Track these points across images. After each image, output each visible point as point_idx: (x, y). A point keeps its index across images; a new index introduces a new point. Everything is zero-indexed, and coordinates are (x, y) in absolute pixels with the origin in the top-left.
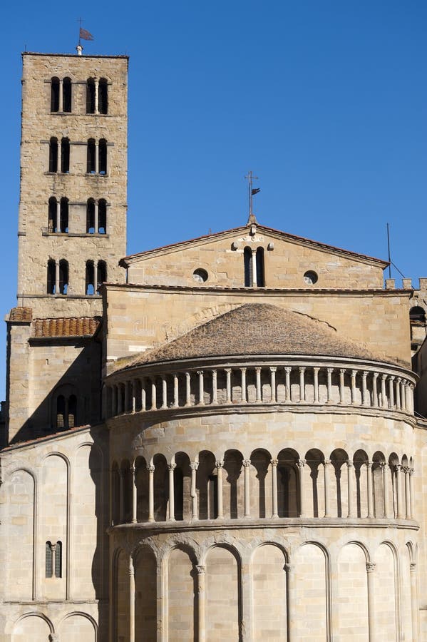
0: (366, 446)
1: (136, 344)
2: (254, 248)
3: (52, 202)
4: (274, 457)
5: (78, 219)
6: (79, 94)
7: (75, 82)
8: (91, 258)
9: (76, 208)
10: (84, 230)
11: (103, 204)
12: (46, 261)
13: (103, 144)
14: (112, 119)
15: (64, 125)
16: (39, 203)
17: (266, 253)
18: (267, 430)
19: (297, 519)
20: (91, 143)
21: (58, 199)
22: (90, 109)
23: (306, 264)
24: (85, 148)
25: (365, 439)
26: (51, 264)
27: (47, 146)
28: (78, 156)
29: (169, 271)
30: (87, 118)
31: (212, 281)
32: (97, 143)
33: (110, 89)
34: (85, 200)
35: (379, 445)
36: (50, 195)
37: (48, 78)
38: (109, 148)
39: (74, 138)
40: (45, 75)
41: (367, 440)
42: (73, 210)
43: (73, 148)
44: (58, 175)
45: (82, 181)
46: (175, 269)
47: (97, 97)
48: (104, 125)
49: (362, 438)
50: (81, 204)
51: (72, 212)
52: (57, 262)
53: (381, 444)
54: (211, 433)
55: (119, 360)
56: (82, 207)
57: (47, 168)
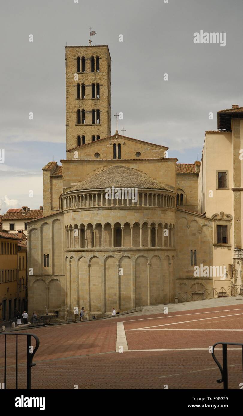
0: (148, 221)
1: (73, 182)
2: (117, 144)
3: (79, 111)
4: (113, 226)
5: (89, 118)
6: (88, 64)
7: (86, 58)
8: (94, 134)
9: (88, 113)
10: (91, 123)
11: (98, 111)
12: (76, 136)
13: (98, 85)
14: (101, 74)
15: (82, 78)
16: (74, 112)
17: (122, 145)
18: (110, 216)
19: (120, 248)
20: (93, 85)
21: (81, 110)
22: (93, 70)
23: (137, 149)
24: (91, 87)
25: (147, 218)
26: (79, 137)
27: (76, 87)
28: (88, 91)
29: (86, 154)
30: (91, 74)
31: (101, 158)
32: (96, 85)
33: (100, 60)
34: (91, 110)
35: (153, 221)
36: (78, 108)
37: (76, 57)
38: (100, 87)
39: (87, 83)
40: (75, 56)
41: (149, 219)
42: (87, 114)
43: (86, 88)
44: (81, 100)
45: (90, 102)
46: (88, 153)
47: (95, 64)
48: (98, 77)
49: (146, 218)
50: (90, 112)
51: (86, 115)
52: (81, 136)
53: (155, 220)
54: (92, 217)
55: (67, 188)
56: (90, 113)
57: (76, 97)
